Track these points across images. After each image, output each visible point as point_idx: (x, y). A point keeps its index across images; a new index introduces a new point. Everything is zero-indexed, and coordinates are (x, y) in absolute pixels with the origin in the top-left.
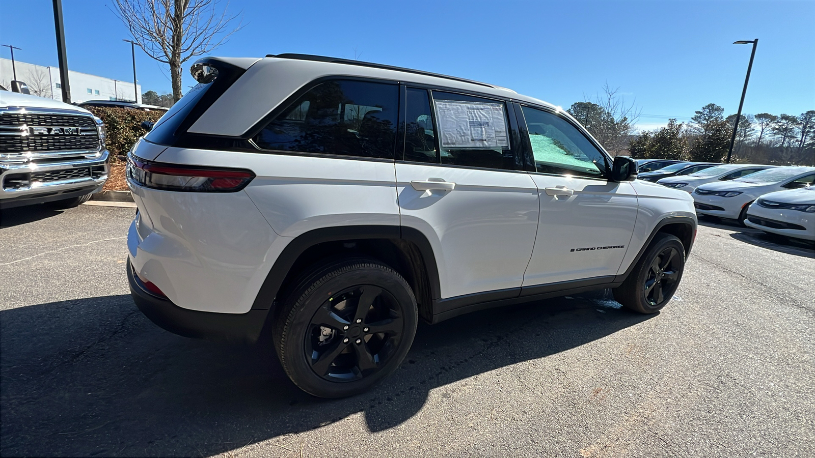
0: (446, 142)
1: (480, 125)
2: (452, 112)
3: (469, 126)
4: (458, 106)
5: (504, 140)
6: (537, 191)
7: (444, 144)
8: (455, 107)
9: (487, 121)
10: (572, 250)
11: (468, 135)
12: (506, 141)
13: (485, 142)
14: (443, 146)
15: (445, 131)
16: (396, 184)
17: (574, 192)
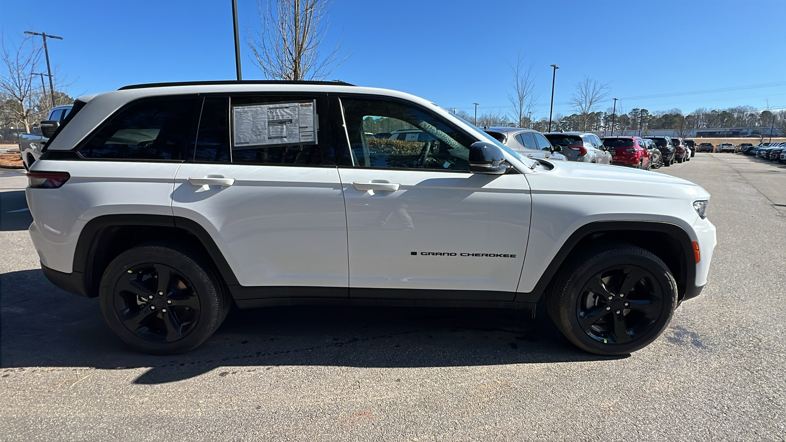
0: (238, 142)
1: (282, 122)
2: (250, 114)
3: (267, 125)
4: (258, 108)
5: (311, 135)
6: (341, 186)
7: (236, 144)
8: (254, 109)
9: (291, 118)
10: (414, 253)
11: (265, 134)
12: (313, 136)
13: (284, 139)
14: (235, 146)
15: (239, 132)
16: (174, 181)
17: (401, 187)
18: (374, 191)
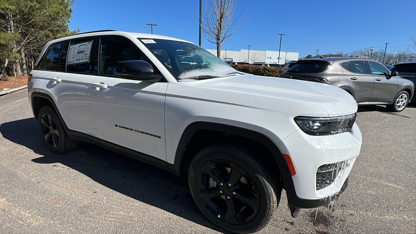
0: (69, 62)
1: (81, 52)
3: (77, 54)
9: (84, 50)
10: (116, 126)
11: (75, 58)
12: (88, 59)
13: (80, 60)
17: (108, 87)
18: (100, 88)
